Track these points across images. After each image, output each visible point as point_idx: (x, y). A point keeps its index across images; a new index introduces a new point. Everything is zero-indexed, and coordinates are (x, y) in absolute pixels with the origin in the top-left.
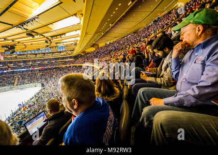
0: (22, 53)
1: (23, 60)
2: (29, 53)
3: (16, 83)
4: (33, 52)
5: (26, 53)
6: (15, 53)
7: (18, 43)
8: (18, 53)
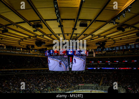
0: (110, 50)
1: (111, 57)
2: (118, 49)
3: (101, 83)
4: (121, 48)
5: (114, 49)
6: (105, 50)
7: (109, 39)
8: (107, 50)
